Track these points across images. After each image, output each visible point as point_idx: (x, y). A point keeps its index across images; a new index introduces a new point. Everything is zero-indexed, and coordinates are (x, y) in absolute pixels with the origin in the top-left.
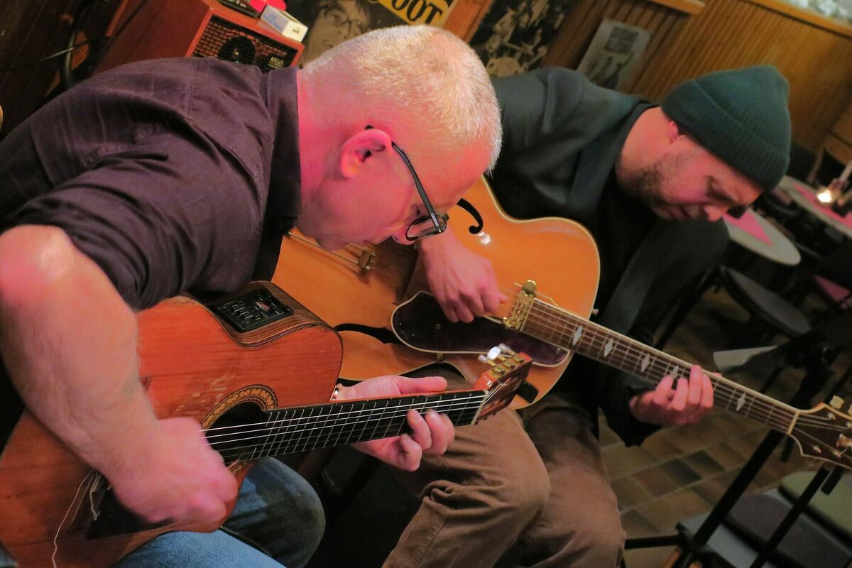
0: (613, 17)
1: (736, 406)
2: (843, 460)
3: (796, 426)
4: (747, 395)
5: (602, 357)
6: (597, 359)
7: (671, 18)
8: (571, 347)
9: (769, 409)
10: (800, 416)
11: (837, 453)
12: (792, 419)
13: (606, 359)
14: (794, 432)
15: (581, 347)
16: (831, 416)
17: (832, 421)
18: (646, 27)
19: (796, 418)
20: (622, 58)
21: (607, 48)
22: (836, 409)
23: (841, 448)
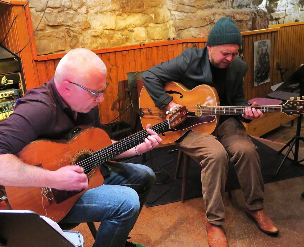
0: (256, 40)
1: (264, 111)
2: (300, 112)
3: (282, 109)
4: (265, 107)
5: (224, 114)
6: (223, 115)
7: (273, 34)
8: (215, 114)
9: (273, 108)
10: (282, 107)
11: (298, 112)
12: (280, 108)
13: (225, 114)
14: (282, 111)
15: (218, 113)
16: (291, 103)
17: (292, 104)
18: (268, 39)
19: (281, 107)
20: (266, 47)
21: (259, 47)
22: (293, 100)
23: (298, 110)
